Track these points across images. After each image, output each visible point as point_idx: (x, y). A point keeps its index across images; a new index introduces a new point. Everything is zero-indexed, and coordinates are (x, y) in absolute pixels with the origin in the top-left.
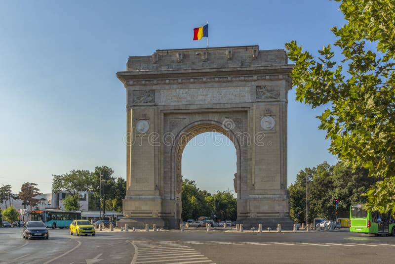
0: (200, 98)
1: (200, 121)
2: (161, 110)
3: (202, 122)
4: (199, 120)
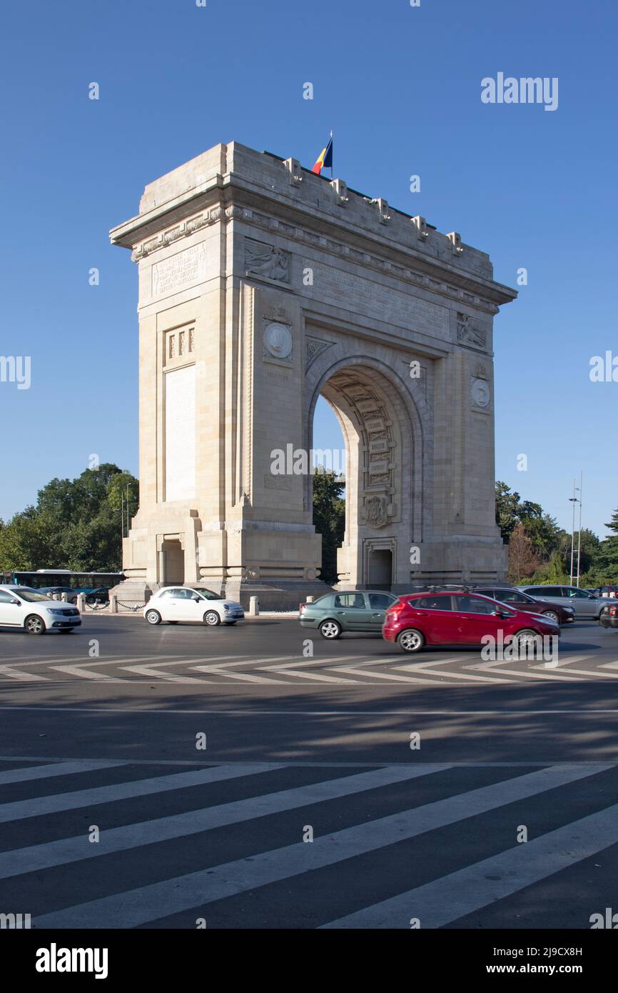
0: (375, 304)
1: (362, 357)
2: (303, 308)
3: (365, 362)
4: (358, 354)
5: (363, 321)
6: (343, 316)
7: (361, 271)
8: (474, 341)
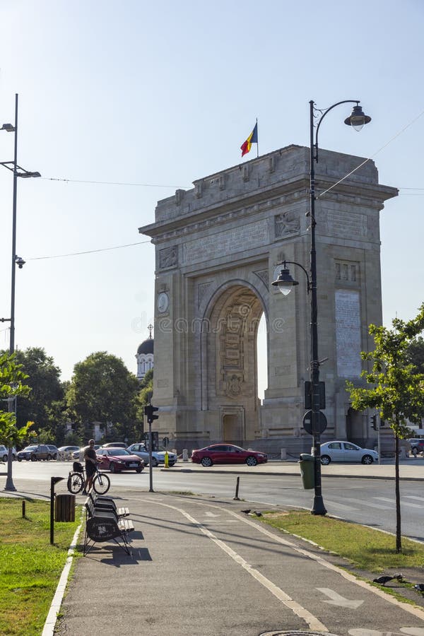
0: (220, 247)
2: (184, 274)
4: (226, 281)
5: (213, 263)
6: (203, 266)
7: (211, 231)
8: (290, 231)
